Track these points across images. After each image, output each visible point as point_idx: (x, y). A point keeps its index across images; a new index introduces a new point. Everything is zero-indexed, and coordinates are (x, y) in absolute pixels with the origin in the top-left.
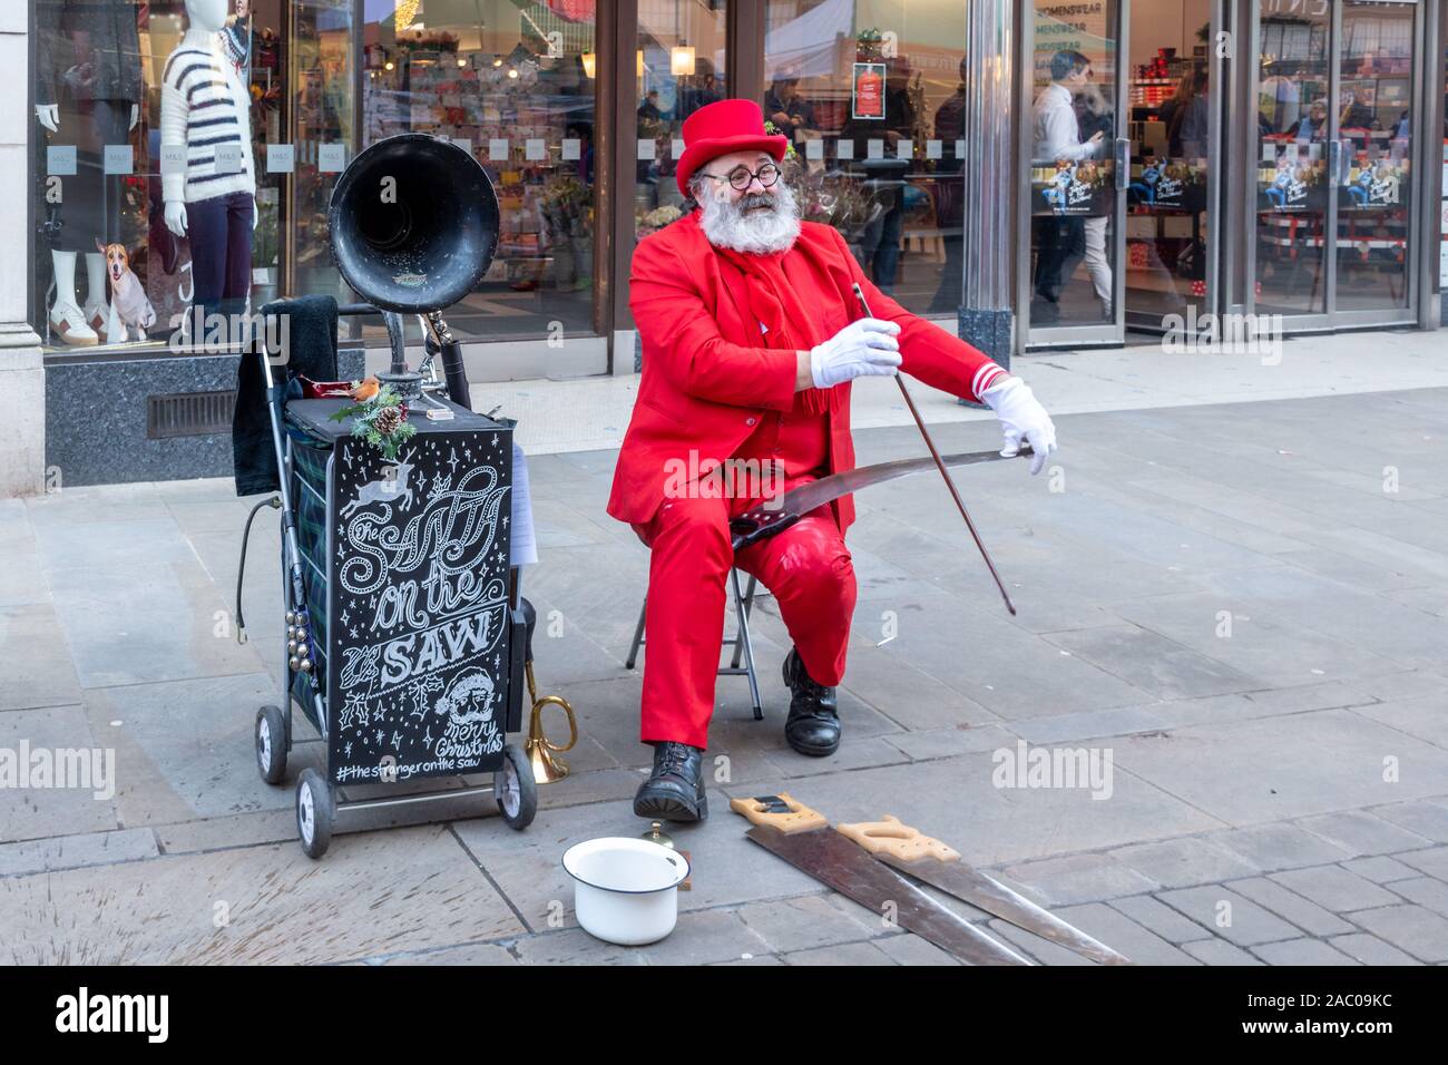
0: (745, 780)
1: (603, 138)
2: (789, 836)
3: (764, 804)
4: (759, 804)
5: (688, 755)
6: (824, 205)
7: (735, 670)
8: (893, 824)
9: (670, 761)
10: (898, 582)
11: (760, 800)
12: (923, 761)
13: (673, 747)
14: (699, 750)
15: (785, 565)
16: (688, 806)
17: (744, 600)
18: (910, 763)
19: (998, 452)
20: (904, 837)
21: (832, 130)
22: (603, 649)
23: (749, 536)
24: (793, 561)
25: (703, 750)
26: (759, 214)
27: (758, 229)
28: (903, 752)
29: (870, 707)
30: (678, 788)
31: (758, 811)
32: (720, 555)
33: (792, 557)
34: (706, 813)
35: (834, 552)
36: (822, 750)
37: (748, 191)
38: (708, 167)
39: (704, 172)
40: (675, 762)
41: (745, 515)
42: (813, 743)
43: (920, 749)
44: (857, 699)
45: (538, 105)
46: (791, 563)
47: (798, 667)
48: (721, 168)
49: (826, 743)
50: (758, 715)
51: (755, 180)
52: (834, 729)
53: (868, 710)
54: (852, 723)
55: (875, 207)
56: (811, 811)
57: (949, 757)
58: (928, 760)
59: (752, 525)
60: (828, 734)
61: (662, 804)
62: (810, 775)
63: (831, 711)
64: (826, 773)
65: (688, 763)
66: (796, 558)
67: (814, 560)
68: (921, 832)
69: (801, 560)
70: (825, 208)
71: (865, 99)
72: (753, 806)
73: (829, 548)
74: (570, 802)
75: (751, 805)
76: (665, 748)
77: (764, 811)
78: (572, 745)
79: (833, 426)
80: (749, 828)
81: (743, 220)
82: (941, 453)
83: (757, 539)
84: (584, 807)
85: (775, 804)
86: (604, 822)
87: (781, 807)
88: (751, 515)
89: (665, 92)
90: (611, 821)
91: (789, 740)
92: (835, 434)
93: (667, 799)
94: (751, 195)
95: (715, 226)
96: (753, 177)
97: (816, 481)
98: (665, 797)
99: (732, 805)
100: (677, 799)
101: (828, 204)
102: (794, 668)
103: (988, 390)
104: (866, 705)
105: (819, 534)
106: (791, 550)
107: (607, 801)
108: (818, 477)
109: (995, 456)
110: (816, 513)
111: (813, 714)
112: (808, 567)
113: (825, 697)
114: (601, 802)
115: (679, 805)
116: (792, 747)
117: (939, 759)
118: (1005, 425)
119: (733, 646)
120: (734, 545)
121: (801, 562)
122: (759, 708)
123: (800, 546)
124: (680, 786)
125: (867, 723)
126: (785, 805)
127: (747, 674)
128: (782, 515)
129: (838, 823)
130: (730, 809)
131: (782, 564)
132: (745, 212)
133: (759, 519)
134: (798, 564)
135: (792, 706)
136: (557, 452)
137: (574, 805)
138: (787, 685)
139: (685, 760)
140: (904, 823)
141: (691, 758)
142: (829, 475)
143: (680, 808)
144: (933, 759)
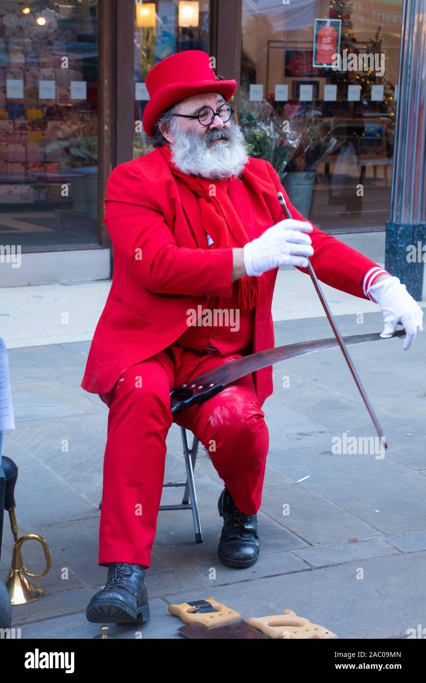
0: (182, 590)
1: (106, 82)
2: (212, 630)
3: (194, 607)
4: (190, 607)
5: (132, 571)
6: (291, 139)
7: (185, 506)
8: (291, 616)
9: (117, 577)
10: (318, 434)
11: (191, 604)
12: (320, 568)
13: (121, 566)
14: (144, 567)
15: (212, 422)
16: (127, 610)
17: (191, 452)
18: (310, 570)
19: (379, 334)
20: (297, 625)
21: (312, 76)
22: (83, 495)
23: (186, 402)
24: (218, 419)
25: (147, 568)
26: (221, 145)
27: (221, 157)
28: (305, 562)
29: (286, 530)
30: (121, 598)
31: (189, 612)
32: (160, 416)
33: (217, 416)
34: (148, 616)
35: (249, 412)
36: (245, 563)
37: (212, 126)
38: (176, 108)
39: (173, 111)
40: (121, 578)
41: (185, 386)
42: (238, 559)
43: (318, 558)
44: (276, 524)
45: (58, 50)
46: (216, 420)
47: (228, 501)
48: (189, 107)
49: (248, 557)
50: (199, 539)
51: (217, 117)
52: (254, 546)
53: (284, 531)
54: (270, 542)
55: (331, 141)
56: (230, 610)
57: (340, 564)
58: (324, 567)
59: (188, 392)
60: (250, 551)
61: (106, 611)
62: (233, 583)
63: (253, 533)
64: (246, 581)
65: (133, 578)
66: (220, 417)
67: (234, 417)
68: (312, 621)
69: (224, 418)
70: (291, 142)
71: (323, 50)
72: (186, 609)
73: (246, 409)
74: (41, 618)
75: (184, 609)
76: (115, 567)
77: (194, 612)
78: (46, 572)
79: (257, 317)
80: (180, 626)
81: (209, 151)
82: (343, 334)
83: (192, 403)
84: (52, 620)
85: (203, 606)
86: (67, 631)
87: (208, 608)
88: (189, 386)
89: (163, 42)
90: (73, 629)
91: (220, 556)
92: (258, 323)
93: (110, 606)
94: (215, 129)
95: (184, 158)
96: (215, 114)
97: (242, 358)
98: (108, 604)
99: (170, 609)
100: (118, 605)
101: (294, 139)
102: (225, 503)
103: (374, 286)
104: (283, 528)
105: (239, 398)
106: (217, 411)
107: (72, 614)
108: (244, 355)
109: (377, 336)
110: (238, 383)
111: (239, 536)
112: (228, 423)
113: (248, 523)
114: (67, 615)
115: (120, 609)
116: (222, 562)
117: (332, 566)
118: (385, 313)
119: (184, 488)
120: (174, 409)
121: (224, 421)
122: (200, 533)
123: (224, 408)
124: (122, 595)
125: (280, 541)
126: (210, 606)
127: (191, 508)
128: (212, 385)
129: (249, 617)
130: (169, 613)
131: (210, 421)
132: (211, 143)
133: (194, 388)
134: (222, 421)
135: (223, 531)
136: (62, 342)
137: (44, 619)
138: (221, 515)
139: (130, 576)
140: (299, 615)
141: (135, 574)
142: (252, 353)
143: (120, 613)
144: (328, 566)
